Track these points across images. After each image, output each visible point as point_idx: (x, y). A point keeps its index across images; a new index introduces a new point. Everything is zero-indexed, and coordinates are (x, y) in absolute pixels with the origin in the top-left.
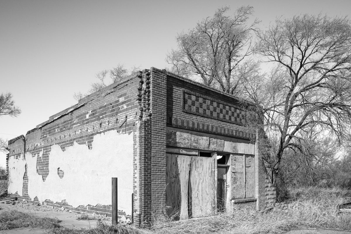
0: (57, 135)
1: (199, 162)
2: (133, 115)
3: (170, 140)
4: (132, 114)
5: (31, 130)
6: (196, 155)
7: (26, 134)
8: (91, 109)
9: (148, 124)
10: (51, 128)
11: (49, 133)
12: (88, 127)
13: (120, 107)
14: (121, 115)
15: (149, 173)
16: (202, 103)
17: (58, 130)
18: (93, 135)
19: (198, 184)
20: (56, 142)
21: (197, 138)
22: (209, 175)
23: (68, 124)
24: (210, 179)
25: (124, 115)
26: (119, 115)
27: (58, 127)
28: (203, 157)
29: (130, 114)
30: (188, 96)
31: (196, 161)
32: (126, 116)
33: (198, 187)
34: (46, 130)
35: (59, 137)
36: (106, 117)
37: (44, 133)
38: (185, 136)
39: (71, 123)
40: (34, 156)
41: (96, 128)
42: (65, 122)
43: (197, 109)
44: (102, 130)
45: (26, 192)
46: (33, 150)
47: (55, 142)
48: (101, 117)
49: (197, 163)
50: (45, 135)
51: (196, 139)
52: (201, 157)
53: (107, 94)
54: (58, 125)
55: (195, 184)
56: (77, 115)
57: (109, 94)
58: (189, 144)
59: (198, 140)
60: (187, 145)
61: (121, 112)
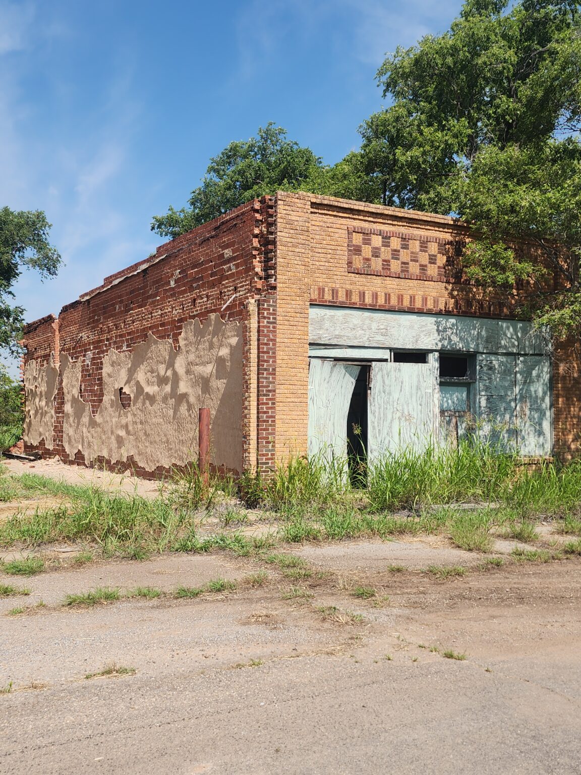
0: (118, 318)
1: (393, 374)
2: (246, 285)
3: (321, 333)
4: (244, 283)
5: (70, 305)
6: (386, 360)
7: (60, 313)
8: (179, 269)
9: (269, 305)
10: (107, 302)
11: (104, 313)
12: (173, 304)
13: (224, 267)
14: (227, 283)
15: (270, 399)
16: (399, 248)
17: (120, 308)
18: (181, 320)
19: (389, 421)
20: (117, 332)
21: (384, 324)
22: (419, 403)
23: (138, 295)
24: (421, 412)
25: (231, 284)
26: (223, 284)
27: (121, 302)
28: (402, 364)
29: (241, 283)
30: (364, 239)
31: (385, 372)
32: (235, 287)
33: (390, 427)
34: (97, 305)
35: (123, 323)
36: (203, 285)
37: (94, 311)
38: (356, 322)
39: (143, 293)
40: (76, 362)
41: (187, 307)
42: (131, 292)
43: (386, 263)
44: (197, 313)
45: (59, 441)
46: (74, 349)
47: (114, 333)
48: (194, 285)
49: (386, 376)
50: (96, 318)
51: (382, 327)
52: (398, 363)
53: (205, 241)
54: (120, 297)
55: (384, 420)
56: (154, 278)
57: (208, 239)
58: (365, 339)
59: (389, 328)
60: (361, 340)
61: (227, 278)
